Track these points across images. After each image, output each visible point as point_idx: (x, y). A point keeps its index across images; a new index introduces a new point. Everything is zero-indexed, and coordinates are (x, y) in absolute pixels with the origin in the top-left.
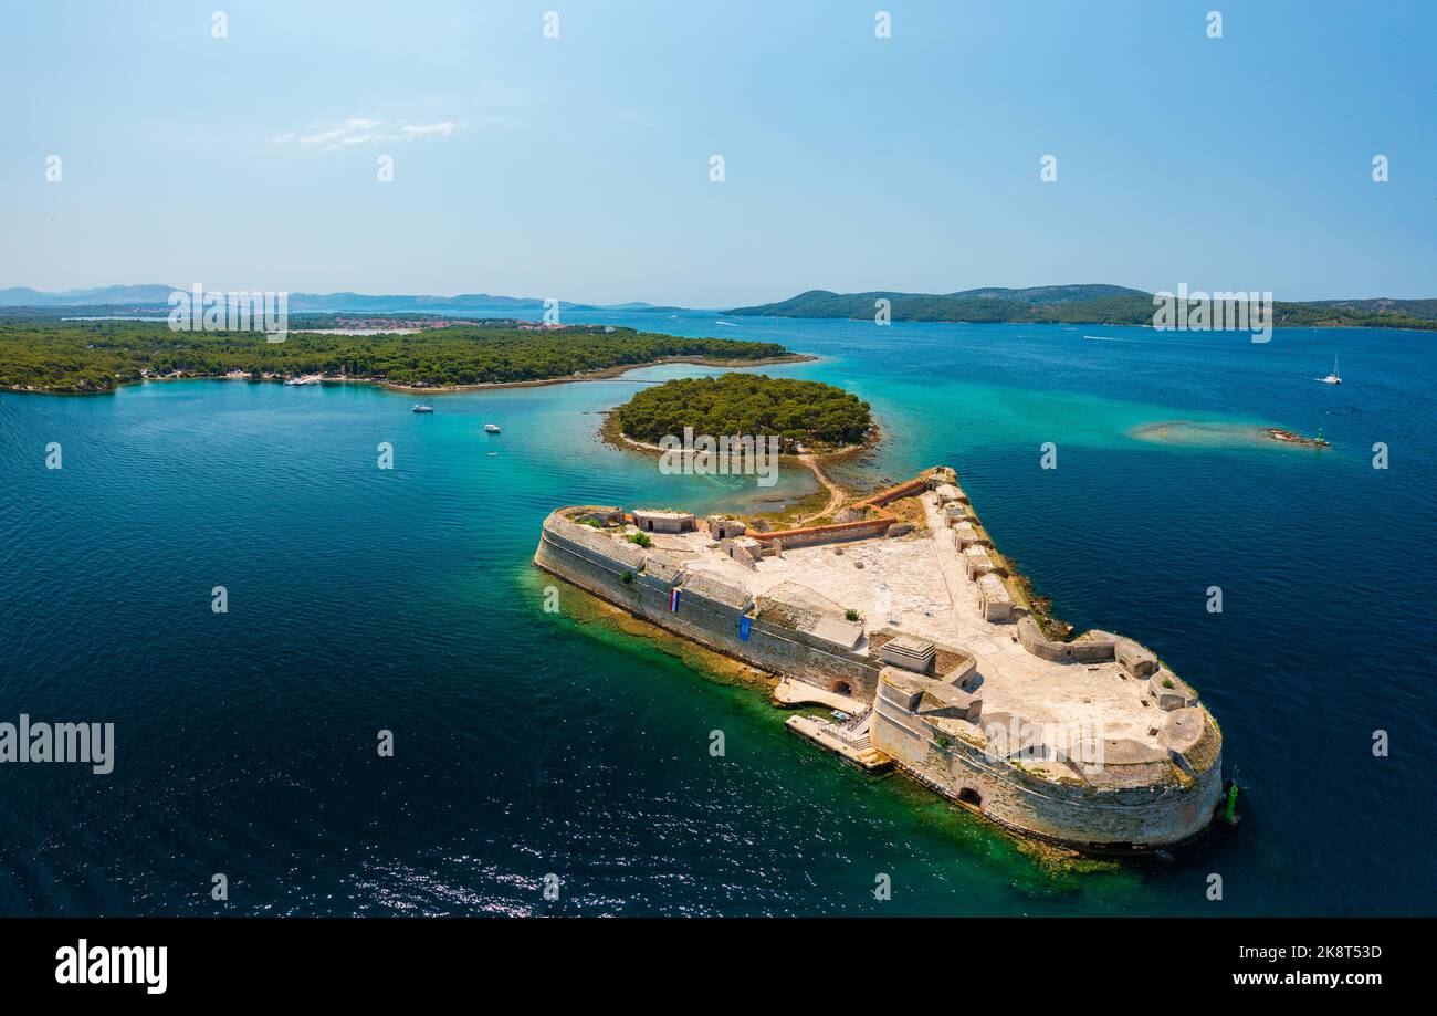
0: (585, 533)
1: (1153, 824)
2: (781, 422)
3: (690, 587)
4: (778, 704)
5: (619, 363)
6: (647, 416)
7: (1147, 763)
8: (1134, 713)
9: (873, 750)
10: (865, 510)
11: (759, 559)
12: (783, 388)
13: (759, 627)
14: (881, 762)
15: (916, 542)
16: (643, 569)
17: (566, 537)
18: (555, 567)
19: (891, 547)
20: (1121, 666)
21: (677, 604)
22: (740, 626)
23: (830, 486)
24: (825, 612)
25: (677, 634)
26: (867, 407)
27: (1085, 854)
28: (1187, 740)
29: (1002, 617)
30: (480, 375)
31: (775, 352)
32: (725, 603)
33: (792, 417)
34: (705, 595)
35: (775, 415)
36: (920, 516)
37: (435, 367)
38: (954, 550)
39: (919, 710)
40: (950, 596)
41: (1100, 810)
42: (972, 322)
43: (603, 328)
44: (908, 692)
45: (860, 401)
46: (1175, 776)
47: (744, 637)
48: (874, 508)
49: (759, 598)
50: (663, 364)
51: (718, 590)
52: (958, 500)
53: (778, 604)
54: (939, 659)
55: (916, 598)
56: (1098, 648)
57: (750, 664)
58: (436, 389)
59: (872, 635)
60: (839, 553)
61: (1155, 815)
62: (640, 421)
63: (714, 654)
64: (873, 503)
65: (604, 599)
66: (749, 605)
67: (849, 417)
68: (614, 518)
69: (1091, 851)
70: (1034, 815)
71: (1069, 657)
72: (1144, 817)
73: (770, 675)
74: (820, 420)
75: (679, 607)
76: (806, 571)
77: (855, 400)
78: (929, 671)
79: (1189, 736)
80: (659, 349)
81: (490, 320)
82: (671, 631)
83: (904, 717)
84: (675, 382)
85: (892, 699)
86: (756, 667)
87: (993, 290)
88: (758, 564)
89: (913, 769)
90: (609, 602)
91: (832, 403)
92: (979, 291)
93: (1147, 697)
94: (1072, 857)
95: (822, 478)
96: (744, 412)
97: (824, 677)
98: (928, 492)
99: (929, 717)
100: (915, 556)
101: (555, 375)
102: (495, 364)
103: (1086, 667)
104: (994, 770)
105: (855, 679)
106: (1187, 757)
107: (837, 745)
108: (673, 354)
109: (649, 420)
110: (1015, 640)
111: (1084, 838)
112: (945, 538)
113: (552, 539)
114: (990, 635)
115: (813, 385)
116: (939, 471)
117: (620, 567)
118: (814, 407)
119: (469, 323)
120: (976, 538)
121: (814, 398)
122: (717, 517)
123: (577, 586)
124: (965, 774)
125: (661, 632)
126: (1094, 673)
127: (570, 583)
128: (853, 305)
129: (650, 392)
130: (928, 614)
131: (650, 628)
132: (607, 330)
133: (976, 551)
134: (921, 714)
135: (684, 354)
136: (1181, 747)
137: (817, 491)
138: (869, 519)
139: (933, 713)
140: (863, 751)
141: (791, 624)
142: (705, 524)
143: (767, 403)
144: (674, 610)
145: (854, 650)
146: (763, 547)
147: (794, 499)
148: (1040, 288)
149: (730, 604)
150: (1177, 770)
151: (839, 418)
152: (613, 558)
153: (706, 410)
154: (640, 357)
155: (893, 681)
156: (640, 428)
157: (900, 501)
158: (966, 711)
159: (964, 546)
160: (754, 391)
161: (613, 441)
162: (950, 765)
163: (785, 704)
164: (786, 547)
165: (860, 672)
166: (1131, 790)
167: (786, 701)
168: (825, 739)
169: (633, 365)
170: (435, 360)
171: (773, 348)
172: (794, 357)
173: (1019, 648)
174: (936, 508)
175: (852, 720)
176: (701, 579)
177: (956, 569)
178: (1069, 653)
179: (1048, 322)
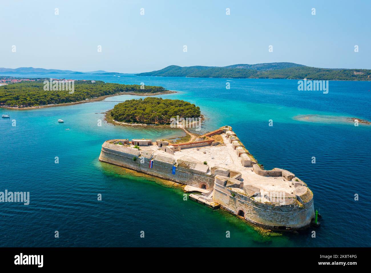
0: (118, 147)
1: (292, 219)
2: (171, 113)
3: (156, 159)
4: (186, 192)
5: (102, 95)
6: (123, 113)
7: (289, 198)
8: (287, 189)
9: (214, 202)
10: (204, 138)
11: (174, 152)
12: (169, 102)
13: (178, 169)
14: (217, 205)
15: (221, 147)
16: (140, 155)
17: (112, 149)
18: (108, 160)
19: (213, 149)
20: (284, 178)
21: (152, 165)
22: (172, 170)
23: (190, 134)
24: (198, 163)
25: (152, 176)
26: (198, 108)
27: (273, 230)
28: (301, 193)
29: (248, 165)
30: (48, 101)
31: (161, 90)
32: (168, 163)
33: (174, 111)
34: (161, 161)
35: (168, 111)
36: (221, 140)
37: (28, 98)
38: (233, 149)
39: (227, 186)
40: (233, 160)
41: (276, 213)
42: (234, 78)
43: (90, 81)
44: (224, 181)
45: (196, 106)
46: (297, 203)
47: (174, 173)
48: (207, 137)
49: (178, 160)
50: (119, 95)
51: (165, 159)
52: (233, 135)
53: (184, 161)
54: (231, 174)
55: (222, 161)
56: (277, 172)
57: (176, 182)
58: (30, 108)
59: (212, 168)
60: (198, 150)
61: (292, 216)
62: (120, 115)
63: (165, 180)
64: (207, 136)
65: (127, 168)
66: (175, 163)
67: (193, 111)
68: (125, 143)
69: (274, 229)
70: (258, 217)
71: (268, 175)
72: (289, 216)
73: (182, 185)
74: (184, 112)
75: (153, 166)
76: (189, 155)
77: (195, 106)
78: (229, 176)
79: (302, 192)
80: (116, 89)
81: (39, 79)
82: (150, 175)
83: (222, 189)
84: (128, 101)
85: (219, 184)
86: (178, 183)
87: (242, 65)
88: (174, 153)
89: (225, 207)
90: (129, 168)
91: (187, 107)
92: (236, 65)
93: (291, 185)
94: (269, 232)
95: (187, 132)
96: (157, 110)
97: (198, 183)
98: (223, 133)
99: (229, 188)
100: (221, 151)
101: (78, 100)
102: (54, 97)
103: (273, 178)
104: (247, 202)
105: (207, 183)
106: (301, 197)
107: (204, 201)
108: (122, 91)
109: (123, 115)
110: (252, 171)
111: (272, 224)
112: (230, 146)
113: (106, 151)
114: (245, 170)
115: (179, 101)
116: (226, 127)
117: (132, 156)
118: (181, 108)
119: (29, 80)
120: (240, 145)
121: (180, 105)
122: (159, 140)
123: (117, 165)
124: (240, 205)
125: (147, 175)
126: (276, 179)
127: (114, 164)
128: (187, 71)
129: (120, 105)
130: (226, 165)
131: (144, 175)
132: (93, 82)
133: (239, 148)
134: (227, 187)
135: (126, 91)
136: (299, 195)
137: (186, 135)
138: (205, 140)
139: (230, 186)
140: (211, 203)
141: (187, 167)
142: (155, 143)
143: (165, 107)
144: (151, 167)
145: (207, 173)
146: (175, 149)
147: (179, 138)
148: (261, 64)
149: (169, 163)
150: (298, 202)
151: (190, 112)
152: (130, 153)
153: (144, 110)
154: (110, 92)
155: (219, 178)
156: (121, 117)
157: (215, 136)
158: (239, 185)
159: (235, 147)
160: (159, 103)
161: (111, 122)
162: (235, 203)
163: (188, 192)
164: (182, 149)
165: (209, 180)
166: (284, 206)
167: (188, 191)
168: (200, 200)
169: (108, 96)
170: (27, 96)
171: (160, 89)
172: (168, 92)
173: (254, 173)
174: (226, 138)
175: (207, 195)
176: (159, 156)
177: (234, 154)
178: (268, 173)
179: (264, 78)
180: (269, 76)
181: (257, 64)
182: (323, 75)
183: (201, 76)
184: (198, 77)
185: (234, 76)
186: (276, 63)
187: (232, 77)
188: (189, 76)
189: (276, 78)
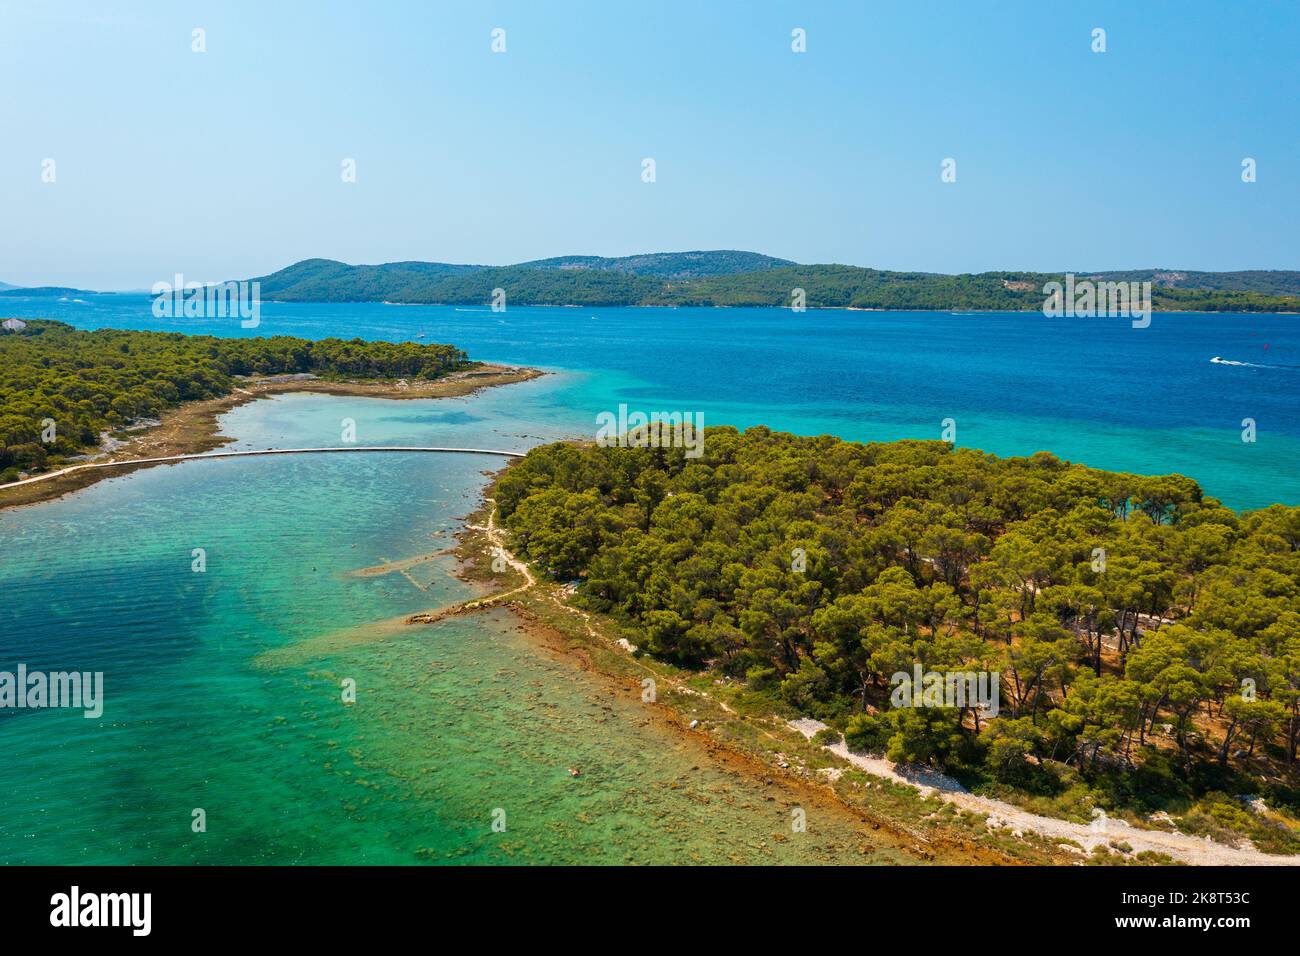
42: (586, 304)
87: (579, 259)
92: (558, 261)
128: (381, 281)
148: (647, 256)
179: (698, 305)
180: (714, 297)
181: (632, 257)
182: (911, 291)
183: (451, 300)
184: (438, 302)
185: (586, 297)
186: (699, 253)
187: (579, 303)
188: (400, 301)
189: (741, 305)
